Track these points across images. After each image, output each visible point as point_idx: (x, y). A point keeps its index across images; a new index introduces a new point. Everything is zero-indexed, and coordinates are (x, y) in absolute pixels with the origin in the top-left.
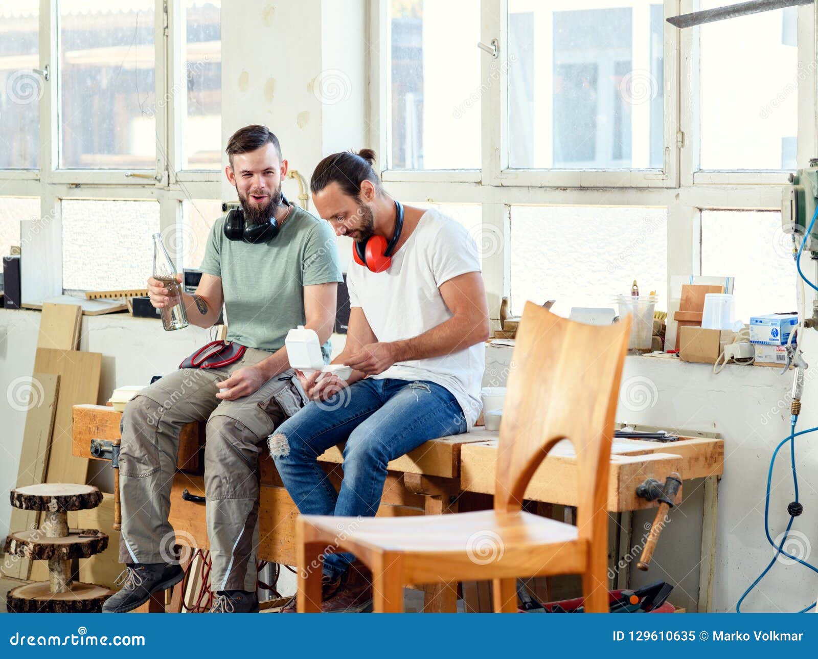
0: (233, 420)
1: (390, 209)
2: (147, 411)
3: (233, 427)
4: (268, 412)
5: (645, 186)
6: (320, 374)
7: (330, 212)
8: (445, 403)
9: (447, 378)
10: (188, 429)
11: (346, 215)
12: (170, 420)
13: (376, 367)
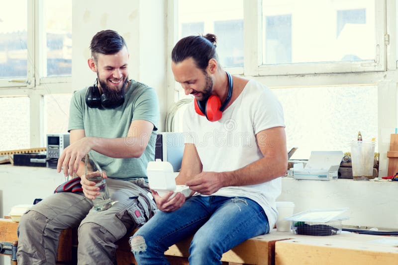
0: (98, 226)
1: (224, 78)
2: (36, 221)
3: (98, 230)
4: (123, 221)
5: (362, 71)
6: (173, 193)
7: (184, 79)
8: (257, 212)
9: (256, 195)
10: (65, 233)
11: (195, 82)
12: (52, 227)
13: (209, 189)
